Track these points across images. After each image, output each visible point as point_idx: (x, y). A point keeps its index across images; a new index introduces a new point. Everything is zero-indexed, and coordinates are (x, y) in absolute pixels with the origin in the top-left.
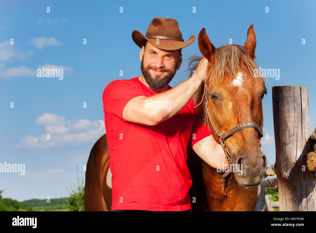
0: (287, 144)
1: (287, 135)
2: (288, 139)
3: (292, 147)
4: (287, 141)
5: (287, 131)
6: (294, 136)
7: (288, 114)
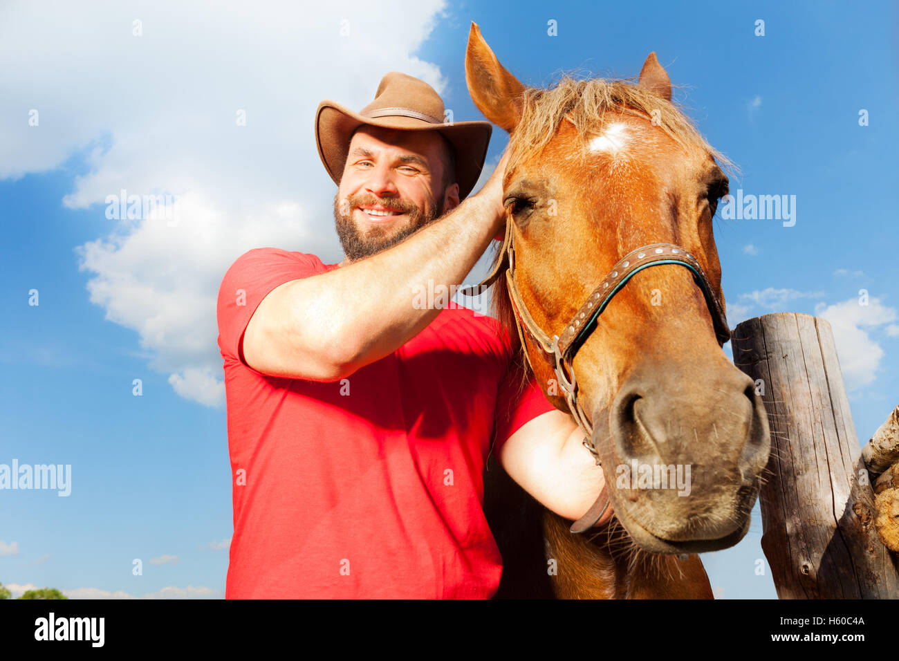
0: (798, 474)
1: (793, 446)
2: (798, 458)
3: (815, 479)
4: (798, 464)
5: (793, 436)
6: (817, 448)
7: (788, 388)
